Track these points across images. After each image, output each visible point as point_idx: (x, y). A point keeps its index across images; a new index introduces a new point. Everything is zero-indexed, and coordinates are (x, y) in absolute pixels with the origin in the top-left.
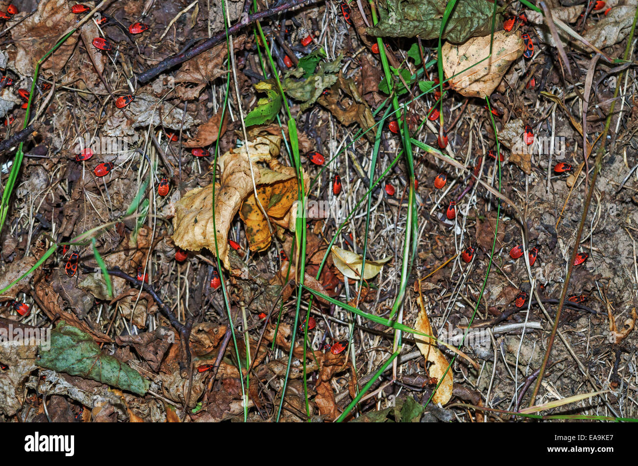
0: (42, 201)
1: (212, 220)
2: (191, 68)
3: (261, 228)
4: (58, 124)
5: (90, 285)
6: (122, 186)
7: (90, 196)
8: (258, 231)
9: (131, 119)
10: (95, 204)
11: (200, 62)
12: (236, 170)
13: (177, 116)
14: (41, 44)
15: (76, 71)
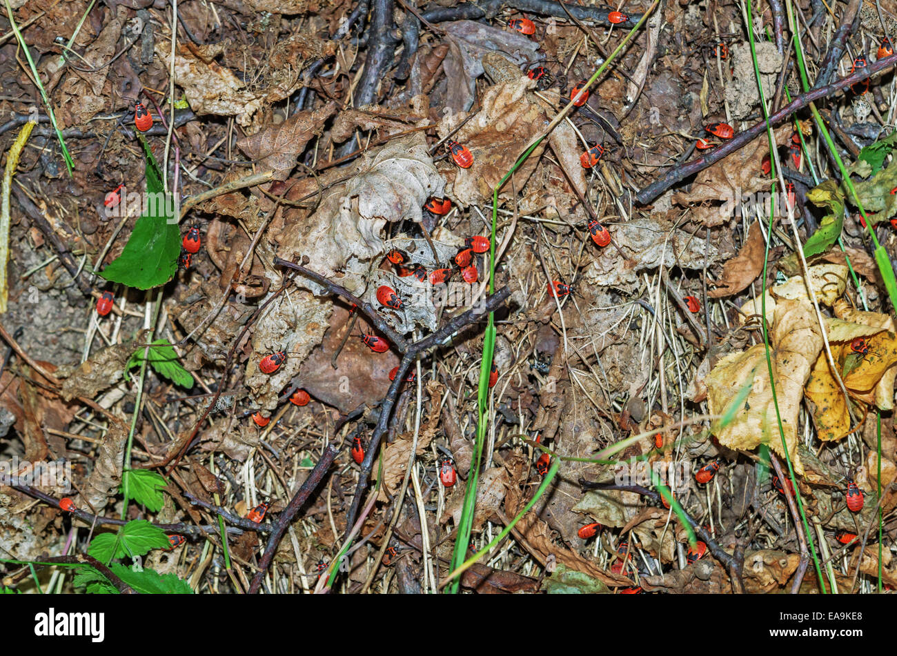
0: (506, 385)
1: (772, 404)
2: (714, 179)
3: (829, 405)
4: (516, 270)
5: (592, 507)
6: (616, 355)
7: (577, 375)
8: (825, 409)
9: (630, 260)
10: (585, 385)
11: (728, 169)
12: (797, 326)
13: (695, 249)
14: (488, 156)
15: (540, 192)
